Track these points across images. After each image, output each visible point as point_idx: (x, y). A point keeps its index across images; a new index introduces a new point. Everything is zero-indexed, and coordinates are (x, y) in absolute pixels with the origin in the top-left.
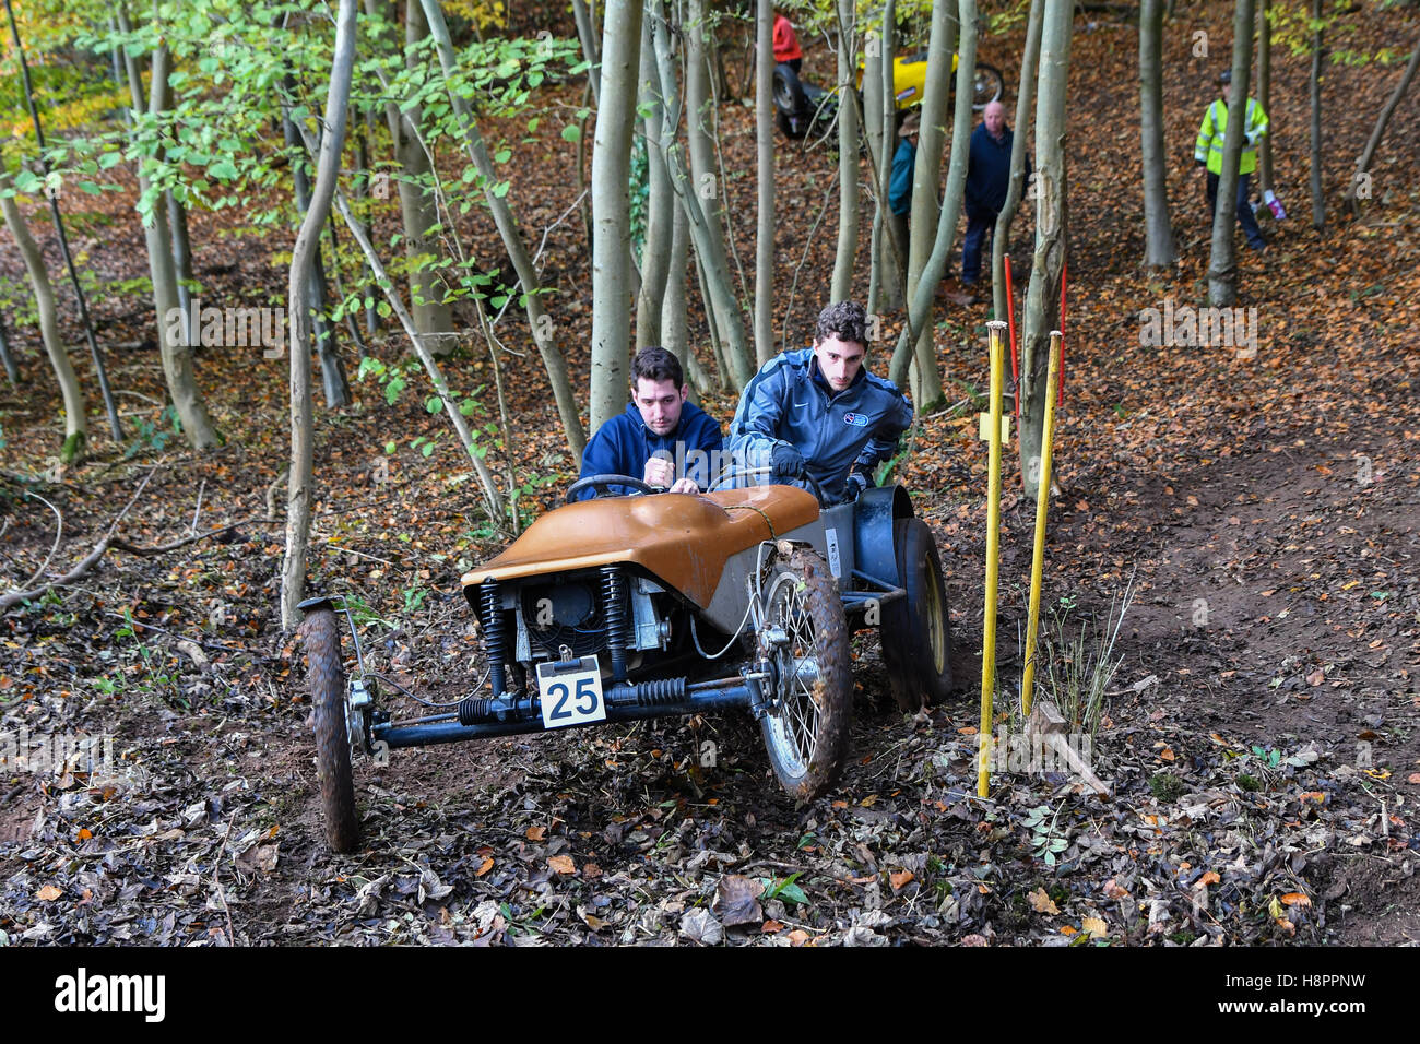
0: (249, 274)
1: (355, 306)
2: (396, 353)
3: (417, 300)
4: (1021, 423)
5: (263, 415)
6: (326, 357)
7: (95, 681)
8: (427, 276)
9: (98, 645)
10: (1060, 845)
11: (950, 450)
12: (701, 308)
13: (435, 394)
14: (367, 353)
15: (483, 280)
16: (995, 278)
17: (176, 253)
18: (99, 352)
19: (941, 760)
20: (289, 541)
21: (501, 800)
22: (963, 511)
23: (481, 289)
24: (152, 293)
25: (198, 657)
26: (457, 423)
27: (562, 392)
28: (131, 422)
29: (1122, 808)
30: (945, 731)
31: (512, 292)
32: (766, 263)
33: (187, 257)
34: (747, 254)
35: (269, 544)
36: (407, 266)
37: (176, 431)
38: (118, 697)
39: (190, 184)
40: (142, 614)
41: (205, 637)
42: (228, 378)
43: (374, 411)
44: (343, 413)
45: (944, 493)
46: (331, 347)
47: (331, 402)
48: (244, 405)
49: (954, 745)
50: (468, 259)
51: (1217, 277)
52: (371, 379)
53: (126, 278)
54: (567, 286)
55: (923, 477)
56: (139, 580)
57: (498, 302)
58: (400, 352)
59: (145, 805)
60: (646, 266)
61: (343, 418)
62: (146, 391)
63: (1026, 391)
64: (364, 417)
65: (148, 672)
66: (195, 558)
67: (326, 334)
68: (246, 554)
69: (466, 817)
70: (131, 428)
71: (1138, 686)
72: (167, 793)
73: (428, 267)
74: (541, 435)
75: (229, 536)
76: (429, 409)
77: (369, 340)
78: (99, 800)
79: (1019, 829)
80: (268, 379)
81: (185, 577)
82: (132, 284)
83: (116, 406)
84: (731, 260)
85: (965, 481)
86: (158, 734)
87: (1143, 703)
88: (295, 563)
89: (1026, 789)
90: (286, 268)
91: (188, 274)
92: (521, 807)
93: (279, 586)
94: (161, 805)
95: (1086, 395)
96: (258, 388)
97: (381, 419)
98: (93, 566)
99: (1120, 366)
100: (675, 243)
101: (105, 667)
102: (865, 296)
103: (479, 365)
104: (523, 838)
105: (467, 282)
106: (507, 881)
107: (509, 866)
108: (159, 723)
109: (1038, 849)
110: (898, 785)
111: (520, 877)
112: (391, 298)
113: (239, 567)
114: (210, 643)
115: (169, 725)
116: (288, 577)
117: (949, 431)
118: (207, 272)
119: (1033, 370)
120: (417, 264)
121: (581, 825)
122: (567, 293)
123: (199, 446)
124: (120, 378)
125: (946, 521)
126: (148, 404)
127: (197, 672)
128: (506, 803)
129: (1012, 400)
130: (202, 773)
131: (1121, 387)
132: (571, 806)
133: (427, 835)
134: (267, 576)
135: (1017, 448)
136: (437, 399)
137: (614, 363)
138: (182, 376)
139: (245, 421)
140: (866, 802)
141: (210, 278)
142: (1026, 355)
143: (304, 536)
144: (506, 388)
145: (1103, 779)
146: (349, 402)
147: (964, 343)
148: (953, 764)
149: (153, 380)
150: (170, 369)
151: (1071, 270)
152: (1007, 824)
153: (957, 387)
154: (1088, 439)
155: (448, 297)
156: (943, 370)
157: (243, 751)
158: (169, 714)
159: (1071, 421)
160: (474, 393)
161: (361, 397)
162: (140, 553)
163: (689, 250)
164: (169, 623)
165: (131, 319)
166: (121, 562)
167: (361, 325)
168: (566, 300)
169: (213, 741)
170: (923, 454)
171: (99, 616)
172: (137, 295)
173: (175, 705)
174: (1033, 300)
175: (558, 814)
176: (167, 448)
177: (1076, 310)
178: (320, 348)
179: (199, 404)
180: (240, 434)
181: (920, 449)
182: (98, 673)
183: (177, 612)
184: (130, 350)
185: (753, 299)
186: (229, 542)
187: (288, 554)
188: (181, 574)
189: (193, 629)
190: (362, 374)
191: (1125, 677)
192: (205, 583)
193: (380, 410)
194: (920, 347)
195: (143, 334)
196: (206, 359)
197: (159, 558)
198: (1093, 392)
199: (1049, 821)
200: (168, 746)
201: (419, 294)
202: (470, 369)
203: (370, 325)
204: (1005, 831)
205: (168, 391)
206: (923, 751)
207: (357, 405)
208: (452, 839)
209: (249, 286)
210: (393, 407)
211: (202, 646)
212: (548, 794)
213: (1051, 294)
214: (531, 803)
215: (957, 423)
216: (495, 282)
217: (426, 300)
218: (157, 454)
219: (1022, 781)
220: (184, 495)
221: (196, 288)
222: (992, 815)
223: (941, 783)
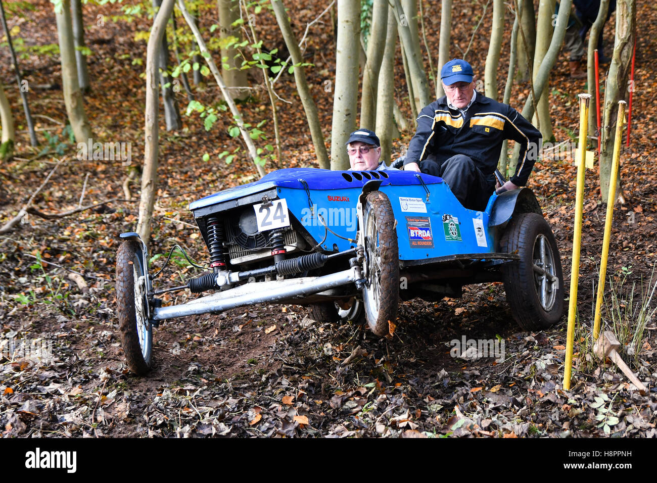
0: (121, 44)
1: (187, 68)
2: (211, 98)
3: (225, 66)
4: (601, 157)
5: (126, 133)
6: (167, 99)
7: (16, 296)
8: (232, 51)
9: (18, 274)
10: (614, 421)
11: (556, 171)
12: (403, 76)
13: (235, 125)
14: (194, 98)
15: (268, 57)
16: (589, 64)
17: (75, 29)
19: (542, 364)
20: (141, 213)
21: (267, 379)
22: (563, 210)
23: (266, 62)
24: (59, 55)
25: (81, 283)
26: (248, 143)
27: (315, 127)
28: (43, 134)
29: (654, 400)
30: (545, 347)
31: (284, 64)
32: (445, 49)
33: (82, 32)
34: (434, 43)
35: (128, 215)
36: (220, 44)
37: (71, 142)
38: (30, 306)
40: (47, 256)
41: (86, 271)
42: (105, 109)
43: (196, 134)
44: (176, 134)
45: (552, 198)
46: (170, 93)
47: (169, 127)
48: (115, 127)
49: (550, 356)
50: (258, 42)
52: (196, 114)
53: (43, 44)
54: (320, 59)
56: (46, 234)
57: (275, 69)
58: (214, 97)
59: (46, 374)
60: (370, 50)
61: (176, 138)
62: (53, 116)
63: (605, 136)
64: (190, 137)
65: (49, 292)
66: (81, 222)
67: (168, 85)
68: (114, 220)
69: (245, 388)
70: (43, 139)
72: (60, 367)
73: (233, 46)
74: (300, 153)
75: (103, 209)
76: (231, 134)
77: (194, 89)
78: (18, 369)
79: (588, 410)
80: (130, 111)
81: (75, 233)
82: (46, 48)
83: (34, 124)
84: (423, 47)
85: (564, 190)
86: (55, 330)
88: (144, 227)
89: (594, 385)
90: (144, 43)
91: (82, 43)
92: (280, 383)
94: (56, 374)
95: (644, 140)
96: (123, 117)
97: (200, 139)
98: (16, 224)
101: (22, 288)
102: (507, 73)
103: (263, 108)
104: (280, 402)
105: (256, 57)
106: (269, 429)
107: (271, 419)
108: (56, 323)
109: (600, 423)
110: (513, 380)
111: (277, 426)
112: (210, 64)
113: (108, 228)
114: (89, 275)
115: (63, 325)
118: (94, 42)
119: (610, 124)
120: (227, 43)
121: (316, 395)
122: (319, 64)
124: (37, 106)
125: (551, 216)
126: (54, 124)
127: (80, 292)
128: (270, 381)
129: (596, 141)
130: (83, 355)
132: (311, 384)
133: (221, 398)
135: (599, 172)
136: (236, 128)
137: (347, 110)
138: (76, 108)
139: (115, 137)
140: (494, 390)
141: (96, 46)
142: (606, 114)
143: (151, 210)
144: (279, 122)
145: (643, 381)
146: (181, 128)
147: (568, 104)
148: (548, 367)
149: (57, 109)
150: (69, 103)
152: (581, 406)
153: (563, 132)
155: (244, 65)
156: (554, 121)
157: (108, 343)
158: (62, 318)
159: (634, 156)
160: (259, 125)
161: (188, 124)
162: (47, 218)
163: (397, 40)
164: (63, 262)
165: (45, 70)
166: (34, 223)
167: (190, 79)
168: (318, 69)
169: (89, 336)
170: (539, 173)
171: (20, 256)
172: (49, 55)
173: (66, 312)
174: (611, 79)
175: (303, 388)
176: (66, 152)
178: (164, 93)
179: (87, 126)
182: (18, 291)
183: (68, 255)
184: (44, 90)
185: (436, 72)
186: (103, 212)
187: (140, 222)
188: (72, 232)
189: (79, 266)
190: (189, 111)
192: (87, 238)
193: (200, 134)
194: (540, 106)
195: (52, 80)
196: (91, 97)
197: (58, 221)
199: (607, 406)
200: (62, 338)
201: (227, 63)
202: (257, 110)
203: (195, 80)
204: (579, 410)
205: (67, 116)
206: (530, 359)
207: (186, 130)
208: (236, 401)
209: (120, 52)
210: (209, 132)
211: (84, 277)
212: (297, 376)
213: (623, 76)
214: (285, 382)
216: (274, 57)
217: (231, 66)
218: (59, 155)
219: (591, 380)
220: (75, 182)
221: (87, 52)
222: (572, 401)
223: (540, 379)
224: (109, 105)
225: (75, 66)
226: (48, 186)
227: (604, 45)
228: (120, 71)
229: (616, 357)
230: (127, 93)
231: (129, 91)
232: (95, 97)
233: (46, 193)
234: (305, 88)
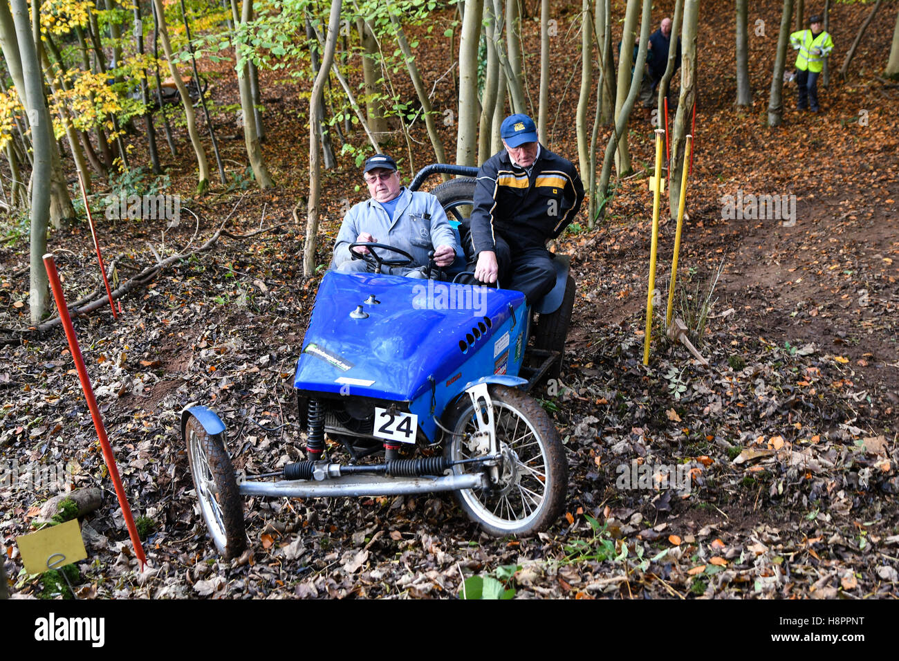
0: (288, 102)
1: (341, 119)
2: (359, 142)
3: (371, 115)
4: (670, 183)
5: (294, 172)
6: (325, 144)
7: (214, 299)
8: (376, 103)
9: (216, 281)
10: (683, 388)
11: (634, 195)
14: (345, 142)
15: (404, 107)
17: (253, 92)
18: (215, 141)
19: (625, 346)
20: (308, 233)
22: (640, 225)
23: (403, 111)
24: (241, 112)
25: (263, 288)
28: (230, 174)
29: (714, 372)
31: (418, 112)
32: (544, 99)
33: (258, 94)
34: (534, 95)
35: (297, 235)
36: (366, 99)
37: (252, 180)
38: (226, 305)
39: (261, 57)
40: (236, 267)
41: (267, 279)
42: (277, 153)
43: (349, 171)
44: (333, 171)
45: (631, 216)
46: (328, 138)
47: (327, 166)
48: (285, 167)
49: (632, 339)
50: (396, 96)
51: (772, 111)
52: (348, 155)
53: (228, 104)
54: (444, 110)
55: (620, 208)
56: (235, 251)
57: (410, 117)
58: (361, 142)
59: (240, 356)
60: (485, 101)
61: (333, 174)
62: (237, 160)
63: (673, 166)
64: (344, 174)
66: (262, 241)
67: (326, 132)
68: (286, 239)
70: (230, 178)
71: (725, 314)
72: (251, 351)
73: (376, 100)
74: (431, 184)
75: (278, 231)
77: (346, 135)
78: (219, 353)
79: (663, 380)
80: (296, 154)
81: (257, 250)
82: (231, 107)
83: (223, 166)
84: (527, 99)
85: (641, 211)
86: (245, 323)
87: (726, 322)
88: (310, 244)
89: (667, 361)
90: (307, 101)
91: (258, 102)
93: (302, 255)
94: (248, 356)
95: (704, 170)
96: (292, 159)
97: (352, 175)
98: (213, 243)
99: (721, 156)
100: (500, 89)
101: (219, 292)
102: (594, 118)
103: (400, 149)
105: (396, 107)
108: (246, 318)
109: (672, 390)
110: (603, 358)
112: (359, 114)
113: (283, 246)
114: (269, 281)
115: (251, 320)
116: (307, 250)
117: (634, 186)
118: (267, 101)
119: (677, 156)
120: (370, 98)
123: (263, 187)
124: (225, 153)
125: (631, 231)
126: (239, 166)
127: (263, 295)
129: (666, 171)
130: (267, 341)
131: (721, 166)
134: (296, 250)
135: (668, 195)
137: (468, 148)
138: (255, 153)
139: (285, 175)
140: (588, 366)
141: (269, 104)
142: (674, 148)
143: (315, 231)
144: (414, 160)
145: (705, 357)
146: (336, 166)
147: (643, 142)
148: (631, 348)
149: (240, 154)
150: (249, 149)
151: (698, 106)
152: (657, 378)
153: (639, 164)
154: (704, 191)
155: (386, 114)
156: (632, 156)
157: (286, 332)
158: (251, 314)
159: (695, 182)
161: (342, 163)
162: (235, 238)
163: (505, 92)
164: (249, 272)
165: (230, 124)
166: (227, 243)
167: (342, 128)
169: (272, 327)
170: (621, 197)
171: (216, 268)
172: (233, 113)
173: (253, 310)
174: (678, 120)
176: (248, 188)
177: (700, 127)
178: (322, 139)
179: (263, 166)
180: (283, 181)
181: (619, 195)
182: (215, 295)
183: (253, 267)
184: (230, 140)
185: (537, 118)
186: (278, 233)
187: (307, 240)
188: (255, 248)
189: (261, 275)
190: (343, 152)
191: (718, 308)
192: (266, 253)
193: (352, 170)
194: (621, 143)
195: (237, 132)
196: (266, 144)
197: (244, 240)
198: (707, 168)
199: (677, 378)
200: (251, 329)
201: (372, 113)
202: (396, 151)
203: (347, 129)
204: (656, 381)
205: (248, 160)
206: (616, 341)
207: (340, 168)
209: (288, 108)
210: (358, 169)
211: (265, 283)
213: (687, 117)
215: (638, 182)
216: (410, 108)
217: (376, 115)
218: (243, 190)
219: (665, 357)
220: (256, 210)
221: (262, 109)
222: (649, 373)
223: (625, 357)
224: (280, 150)
225: (254, 120)
226: (235, 214)
227: (671, 94)
228: (288, 124)
229: (684, 338)
230: (294, 141)
231: (295, 139)
232: (269, 144)
233: (234, 220)
234: (434, 132)
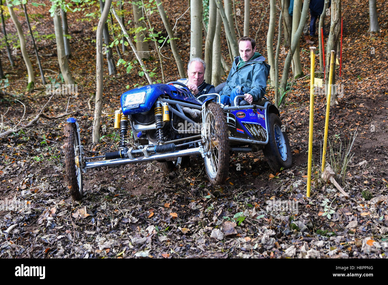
0: (86, 33)
1: (117, 43)
2: (131, 58)
5: (90, 77)
6: (109, 59)
7: (34, 158)
8: (139, 33)
9: (36, 147)
10: (332, 212)
11: (304, 90)
12: (227, 45)
14: (121, 58)
15: (157, 35)
16: (319, 36)
17: (63, 26)
18: (39, 57)
19: (296, 185)
20: (95, 115)
21: (157, 195)
22: (307, 109)
23: (156, 38)
24: (55, 39)
26: (148, 79)
28: (49, 79)
29: (353, 201)
30: (298, 176)
31: (166, 39)
32: (247, 30)
33: (67, 28)
34: (241, 28)
35: (90, 117)
36: (134, 31)
37: (62, 82)
38: (41, 162)
39: (66, 4)
40: (50, 138)
42: (79, 65)
43: (124, 76)
44: (114, 77)
45: (302, 103)
46: (111, 56)
47: (110, 73)
48: (84, 74)
49: (300, 181)
50: (152, 28)
52: (122, 66)
53: (48, 34)
54: (185, 37)
55: (295, 98)
56: (49, 127)
57: (161, 42)
59: (47, 194)
61: (114, 78)
62: (53, 69)
64: (121, 78)
65: (51, 155)
68: (83, 119)
69: (146, 200)
70: (48, 81)
71: (361, 164)
72: (54, 191)
73: (139, 30)
75: (77, 114)
76: (140, 75)
77: (123, 54)
78: (33, 192)
79: (319, 207)
80: (91, 66)
82: (49, 36)
83: (44, 74)
85: (308, 99)
86: (52, 173)
87: (361, 169)
88: (97, 122)
89: (322, 194)
91: (67, 33)
92: (163, 197)
93: (92, 129)
94: (52, 195)
95: (349, 73)
96: (88, 69)
97: (126, 79)
98: (35, 123)
99: (360, 64)
100: (217, 24)
101: (37, 154)
103: (157, 62)
104: (163, 207)
105: (151, 35)
106: (158, 219)
107: (159, 215)
108: (53, 170)
109: (325, 213)
110: (282, 193)
111: (162, 218)
112: (128, 40)
113: (80, 124)
115: (56, 171)
116: (95, 127)
117: (304, 84)
118: (73, 33)
119: (329, 64)
121: (182, 203)
122: (185, 40)
124: (46, 65)
125: (301, 112)
126: (54, 73)
128: (159, 196)
130: (65, 185)
131: (360, 70)
132: (179, 197)
133: (134, 205)
134: (89, 126)
136: (142, 72)
138: (64, 65)
139: (84, 79)
140: (272, 198)
141: (74, 34)
142: (328, 59)
143: (100, 114)
144: (164, 69)
145: (347, 192)
146: (116, 73)
148: (299, 187)
149: (55, 66)
150: (60, 62)
152: (315, 205)
153: (307, 70)
154: (349, 86)
155: (145, 40)
156: (303, 65)
158: (56, 168)
159: (343, 81)
160: (154, 70)
161: (120, 71)
162: (50, 119)
163: (221, 25)
164: (58, 141)
165: (49, 47)
166: (44, 122)
167: (120, 49)
168: (184, 42)
170: (296, 91)
171: (37, 138)
172: (51, 39)
173: (58, 165)
174: (330, 41)
175: (175, 199)
177: (346, 46)
179: (69, 74)
180: (82, 83)
181: (295, 89)
182: (36, 155)
183: (60, 137)
184: (49, 57)
186: (77, 116)
187: (95, 120)
188: (62, 126)
190: (118, 64)
191: (356, 161)
193: (126, 76)
194: (294, 57)
195: (53, 52)
196: (72, 60)
197: (55, 120)
198: (351, 72)
199: (329, 205)
200: (55, 177)
202: (154, 63)
203: (123, 50)
205: (60, 69)
206: (290, 182)
207: (119, 74)
208: (141, 206)
209: (86, 37)
210: (129, 75)
212: (172, 193)
213: (336, 40)
214: (166, 196)
215: (307, 81)
216: (160, 35)
217: (139, 40)
219: (321, 192)
220: (64, 101)
221: (69, 37)
222: (311, 203)
223: (295, 192)
224: (81, 63)
225: (63, 44)
226: (51, 104)
228: (86, 46)
229: (333, 180)
230: (90, 57)
231: (91, 56)
232: (74, 59)
233: (50, 107)
234: (176, 51)
